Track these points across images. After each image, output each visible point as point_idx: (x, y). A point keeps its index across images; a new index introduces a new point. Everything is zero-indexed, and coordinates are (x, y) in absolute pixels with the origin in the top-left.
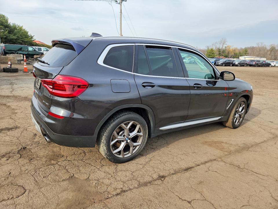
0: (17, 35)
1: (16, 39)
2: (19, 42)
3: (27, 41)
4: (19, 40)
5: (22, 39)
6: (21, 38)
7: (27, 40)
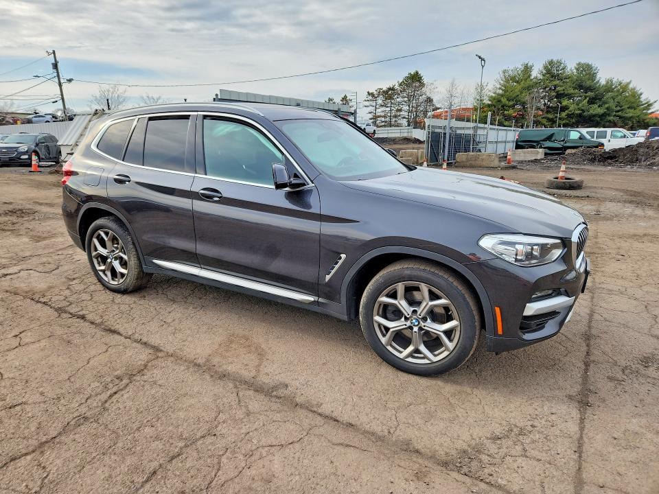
0: (607, 106)
1: (604, 115)
2: (610, 121)
3: (632, 117)
4: (609, 115)
5: (620, 113)
6: (618, 111)
7: (631, 115)
